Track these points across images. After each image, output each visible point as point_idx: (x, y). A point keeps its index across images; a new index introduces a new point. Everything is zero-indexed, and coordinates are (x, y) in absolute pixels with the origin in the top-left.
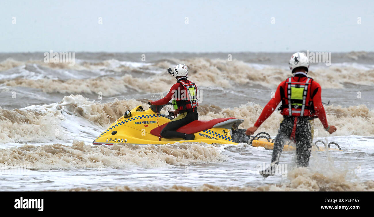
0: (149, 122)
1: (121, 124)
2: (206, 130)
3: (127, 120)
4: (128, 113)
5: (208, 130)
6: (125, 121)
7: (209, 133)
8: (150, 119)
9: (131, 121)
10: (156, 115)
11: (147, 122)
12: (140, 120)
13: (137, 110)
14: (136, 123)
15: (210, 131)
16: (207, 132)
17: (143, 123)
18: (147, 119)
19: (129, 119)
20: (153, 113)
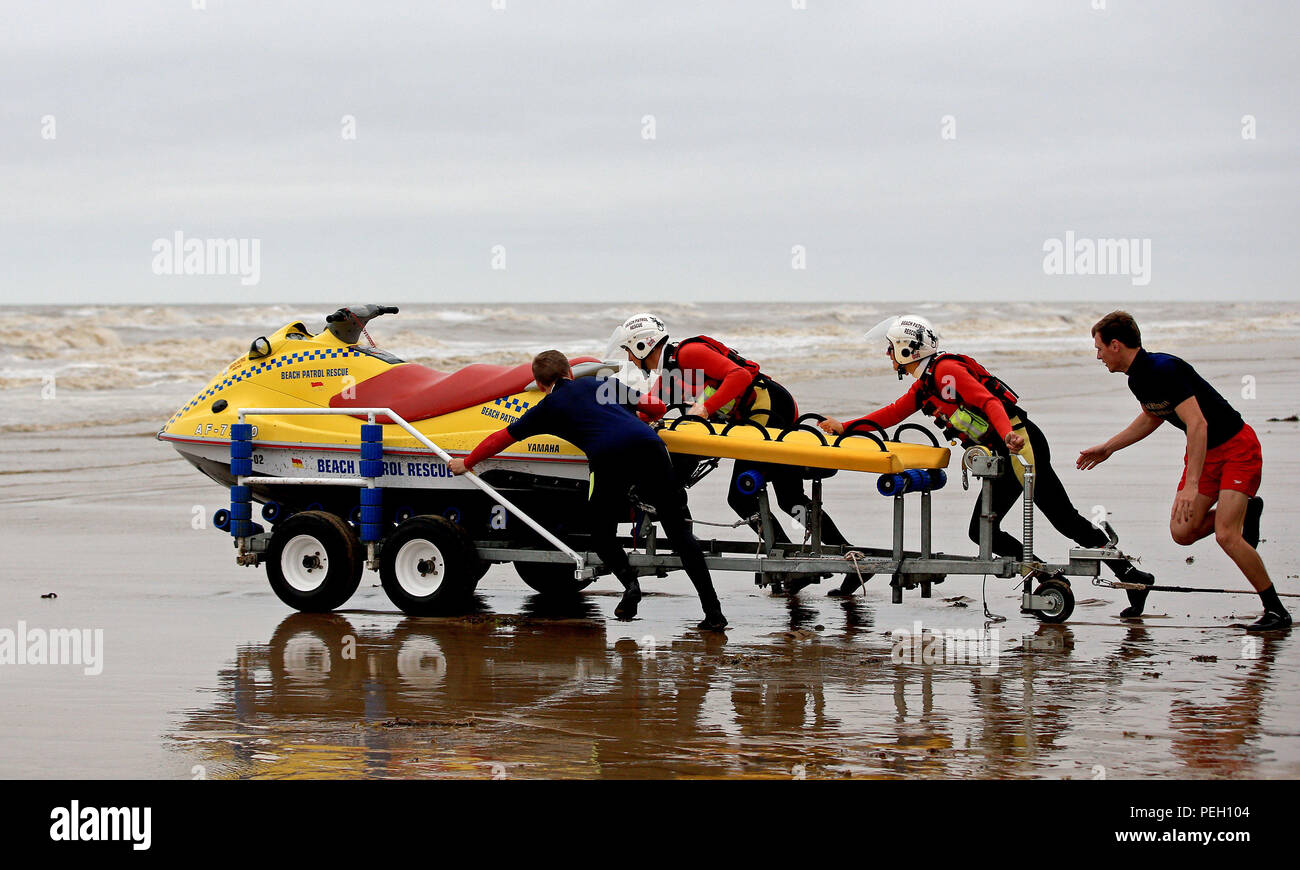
0: (325, 374)
1: (239, 379)
2: (505, 398)
3: (258, 366)
4: (261, 344)
5: (511, 399)
6: (253, 369)
7: (514, 406)
8: (330, 362)
9: (269, 368)
10: (346, 350)
11: (318, 373)
12: (296, 365)
13: (288, 335)
14: (284, 376)
15: (516, 402)
16: (508, 406)
17: (306, 374)
18: (317, 364)
19: (263, 364)
20: (336, 344)
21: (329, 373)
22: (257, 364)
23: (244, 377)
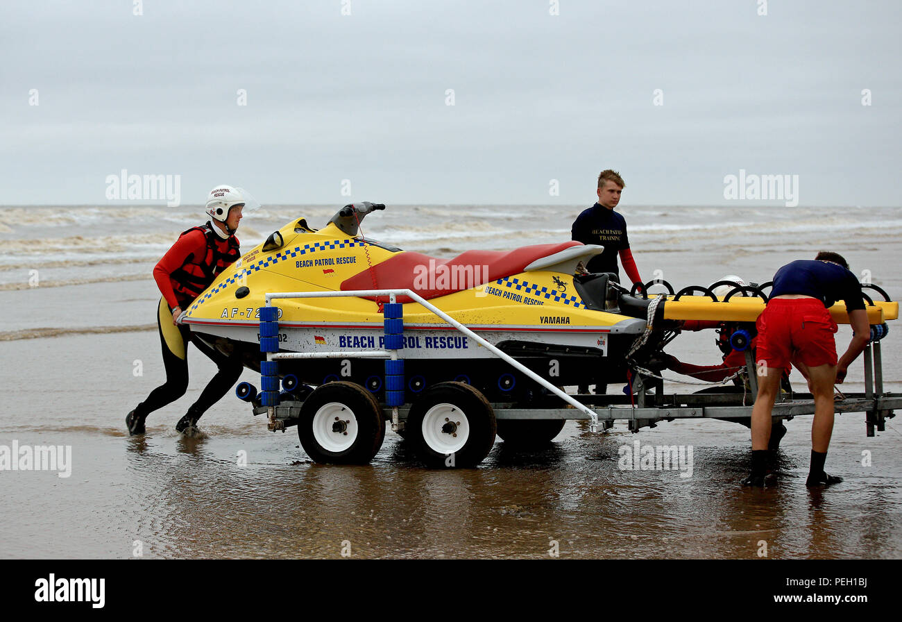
0: (335, 262)
1: (258, 269)
2: (506, 278)
3: (274, 257)
4: (276, 238)
5: (511, 279)
6: (270, 259)
7: (514, 285)
8: (338, 252)
9: (284, 258)
10: (352, 241)
11: (329, 262)
12: (309, 255)
13: (296, 230)
14: (298, 264)
15: (516, 281)
16: (509, 285)
17: (319, 262)
18: (328, 253)
19: (279, 255)
20: (342, 237)
21: (339, 261)
22: (273, 255)
23: (262, 267)
